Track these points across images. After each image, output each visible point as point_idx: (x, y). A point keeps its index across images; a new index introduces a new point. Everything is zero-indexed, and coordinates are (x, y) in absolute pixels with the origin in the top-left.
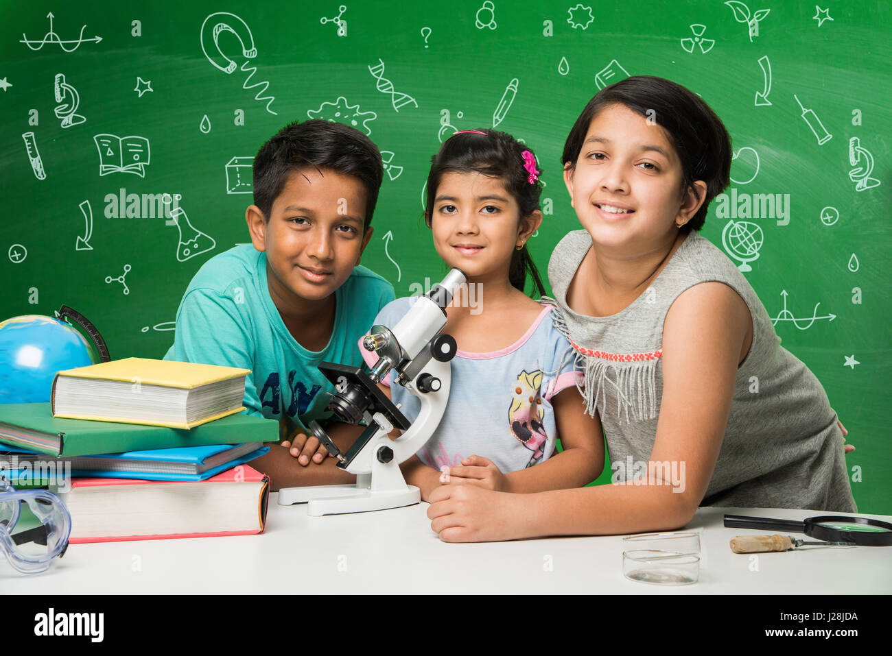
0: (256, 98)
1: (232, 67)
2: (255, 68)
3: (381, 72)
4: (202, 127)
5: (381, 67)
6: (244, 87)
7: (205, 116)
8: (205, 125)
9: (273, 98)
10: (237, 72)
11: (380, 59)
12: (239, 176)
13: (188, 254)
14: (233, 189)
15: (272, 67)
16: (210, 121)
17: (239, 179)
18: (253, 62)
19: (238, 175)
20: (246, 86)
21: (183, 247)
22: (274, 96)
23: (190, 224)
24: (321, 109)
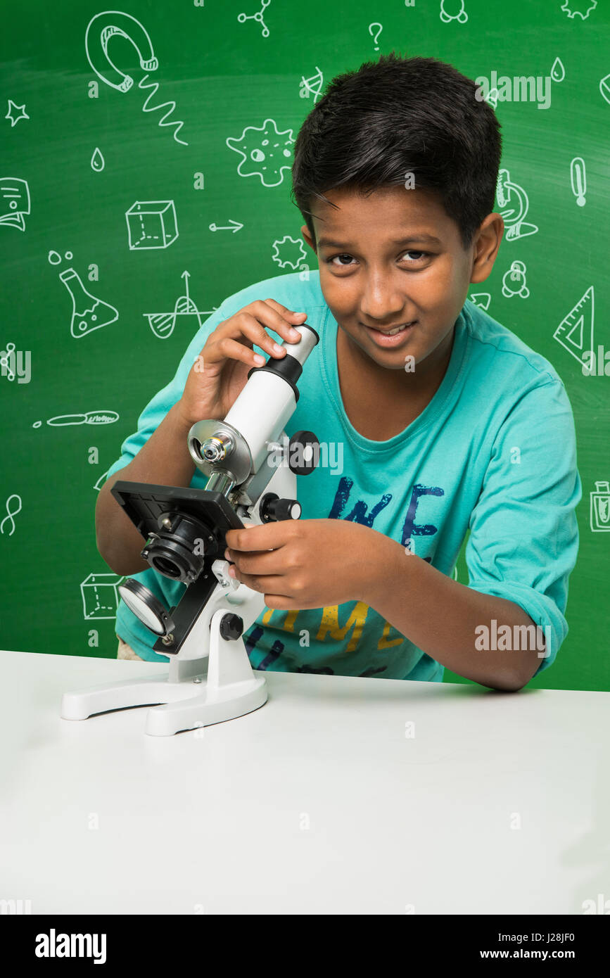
0: (160, 124)
1: (128, 84)
2: (157, 84)
3: (319, 84)
4: (93, 163)
5: (319, 78)
6: (144, 110)
7: (97, 149)
8: (97, 162)
9: (182, 123)
10: (134, 89)
11: (317, 68)
12: (143, 227)
13: (84, 329)
14: (137, 244)
15: (178, 82)
16: (103, 156)
17: (144, 230)
18: (154, 76)
19: (143, 225)
20: (146, 108)
21: (78, 320)
22: (182, 121)
23: (84, 290)
24: (244, 136)
